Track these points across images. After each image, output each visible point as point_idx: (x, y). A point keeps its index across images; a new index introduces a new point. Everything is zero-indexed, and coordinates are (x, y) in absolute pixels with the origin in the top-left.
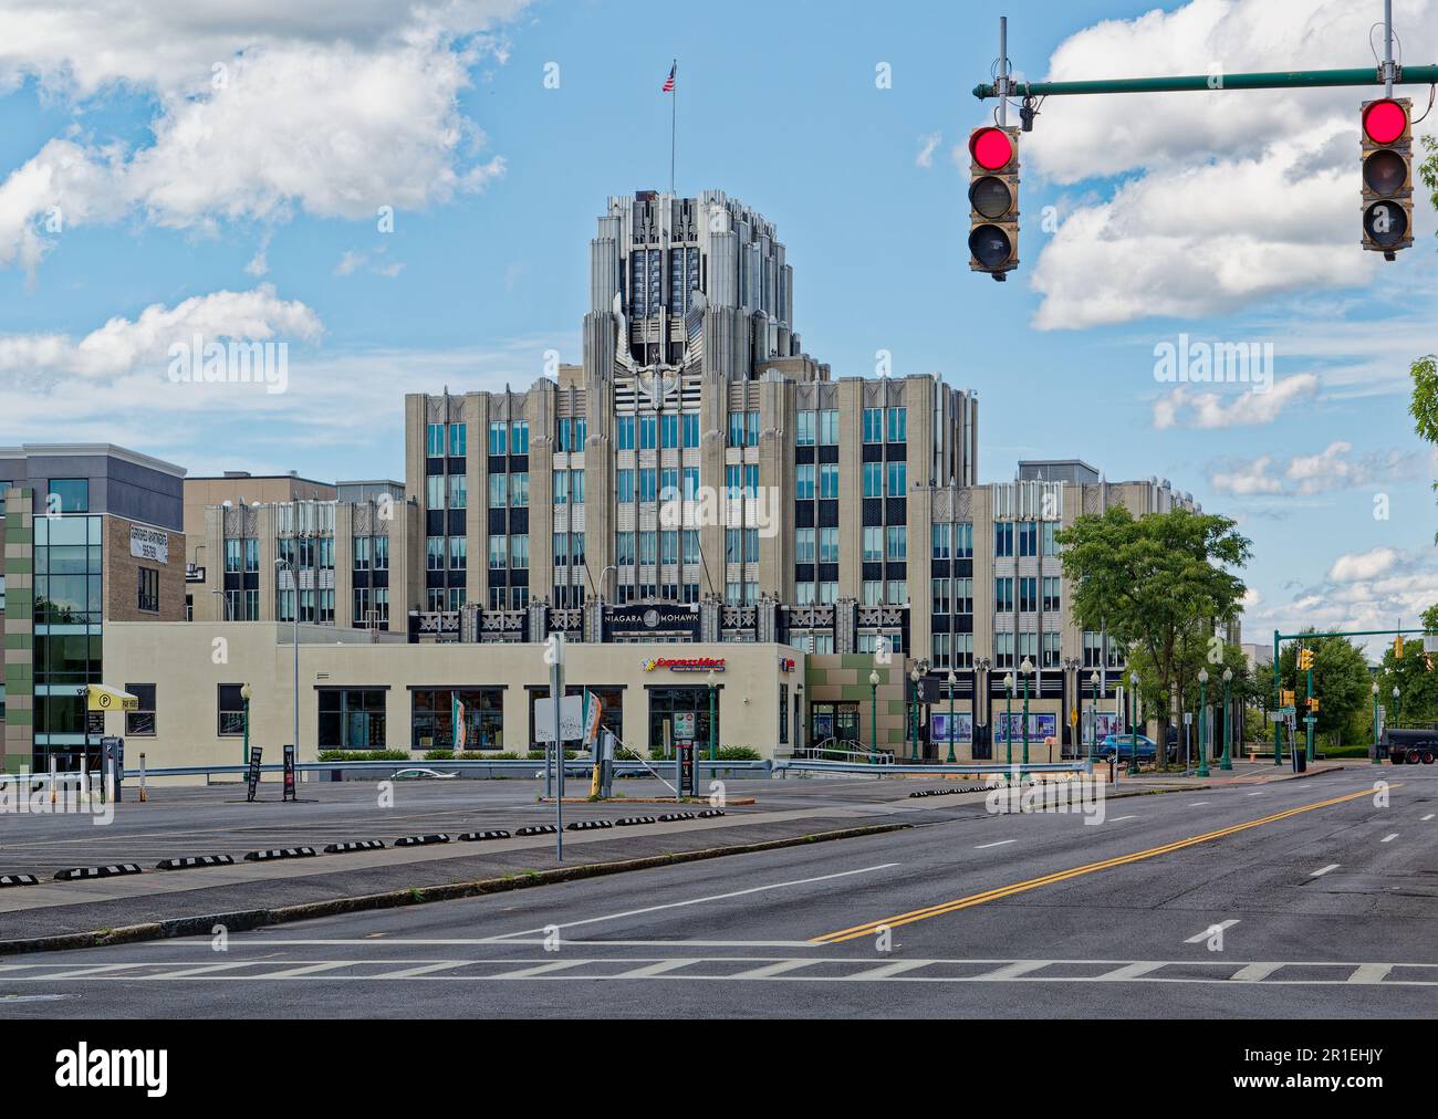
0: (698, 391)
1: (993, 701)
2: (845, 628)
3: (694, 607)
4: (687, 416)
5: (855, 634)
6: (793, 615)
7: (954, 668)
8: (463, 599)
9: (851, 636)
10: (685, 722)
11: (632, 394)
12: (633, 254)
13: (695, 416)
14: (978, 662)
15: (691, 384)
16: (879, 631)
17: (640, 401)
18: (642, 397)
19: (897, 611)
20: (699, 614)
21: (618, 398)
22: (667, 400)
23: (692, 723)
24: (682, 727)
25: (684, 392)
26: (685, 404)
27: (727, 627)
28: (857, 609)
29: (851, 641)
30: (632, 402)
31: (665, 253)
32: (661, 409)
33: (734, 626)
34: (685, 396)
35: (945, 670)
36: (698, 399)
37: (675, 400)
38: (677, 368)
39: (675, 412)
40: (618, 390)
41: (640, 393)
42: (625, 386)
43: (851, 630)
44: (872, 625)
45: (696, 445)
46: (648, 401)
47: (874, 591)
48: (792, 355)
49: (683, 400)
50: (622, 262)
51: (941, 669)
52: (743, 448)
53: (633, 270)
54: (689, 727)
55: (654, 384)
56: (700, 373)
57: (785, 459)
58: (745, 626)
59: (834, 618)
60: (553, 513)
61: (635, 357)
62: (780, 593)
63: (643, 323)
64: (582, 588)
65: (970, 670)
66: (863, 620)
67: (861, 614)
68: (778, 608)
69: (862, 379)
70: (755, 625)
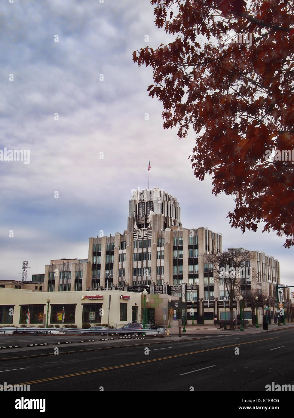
0: (151, 234)
1: (219, 309)
2: (184, 291)
3: (149, 286)
4: (149, 240)
5: (186, 292)
6: (172, 288)
7: (209, 300)
8: (99, 285)
9: (185, 292)
10: (92, 315)
11: (137, 235)
12: (139, 204)
13: (151, 240)
14: (215, 298)
15: (150, 232)
16: (192, 291)
17: (139, 237)
18: (139, 236)
19: (196, 286)
20: (150, 288)
21: (134, 236)
22: (145, 236)
23: (94, 315)
24: (91, 317)
25: (148, 234)
26: (148, 237)
27: (156, 291)
28: (186, 286)
29: (185, 294)
30: (137, 237)
31: (146, 203)
32: (143, 239)
33: (158, 291)
34: (149, 235)
35: (207, 301)
36: (151, 236)
37: (146, 236)
38: (147, 229)
39: (146, 239)
40: (134, 235)
41: (139, 235)
42: (135, 234)
43: (185, 291)
44: (190, 290)
45: (151, 247)
46: (140, 237)
47: (191, 281)
48: (174, 225)
49: (148, 236)
50: (136, 205)
51: (206, 301)
52: (160, 247)
53: (139, 207)
54: (93, 316)
55: (142, 233)
56: (152, 230)
57: (170, 249)
58: (160, 290)
59: (181, 288)
60: (119, 264)
61: (138, 227)
62: (169, 282)
63: (141, 219)
64: (124, 282)
65: (213, 300)
66: (188, 288)
67: (187, 287)
68: (168, 286)
69: (188, 229)
70: (162, 290)
